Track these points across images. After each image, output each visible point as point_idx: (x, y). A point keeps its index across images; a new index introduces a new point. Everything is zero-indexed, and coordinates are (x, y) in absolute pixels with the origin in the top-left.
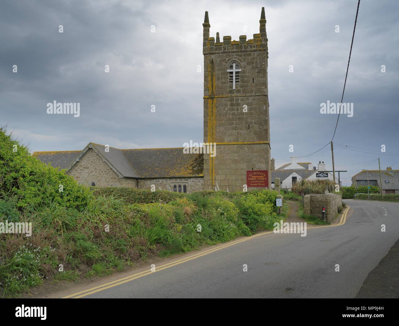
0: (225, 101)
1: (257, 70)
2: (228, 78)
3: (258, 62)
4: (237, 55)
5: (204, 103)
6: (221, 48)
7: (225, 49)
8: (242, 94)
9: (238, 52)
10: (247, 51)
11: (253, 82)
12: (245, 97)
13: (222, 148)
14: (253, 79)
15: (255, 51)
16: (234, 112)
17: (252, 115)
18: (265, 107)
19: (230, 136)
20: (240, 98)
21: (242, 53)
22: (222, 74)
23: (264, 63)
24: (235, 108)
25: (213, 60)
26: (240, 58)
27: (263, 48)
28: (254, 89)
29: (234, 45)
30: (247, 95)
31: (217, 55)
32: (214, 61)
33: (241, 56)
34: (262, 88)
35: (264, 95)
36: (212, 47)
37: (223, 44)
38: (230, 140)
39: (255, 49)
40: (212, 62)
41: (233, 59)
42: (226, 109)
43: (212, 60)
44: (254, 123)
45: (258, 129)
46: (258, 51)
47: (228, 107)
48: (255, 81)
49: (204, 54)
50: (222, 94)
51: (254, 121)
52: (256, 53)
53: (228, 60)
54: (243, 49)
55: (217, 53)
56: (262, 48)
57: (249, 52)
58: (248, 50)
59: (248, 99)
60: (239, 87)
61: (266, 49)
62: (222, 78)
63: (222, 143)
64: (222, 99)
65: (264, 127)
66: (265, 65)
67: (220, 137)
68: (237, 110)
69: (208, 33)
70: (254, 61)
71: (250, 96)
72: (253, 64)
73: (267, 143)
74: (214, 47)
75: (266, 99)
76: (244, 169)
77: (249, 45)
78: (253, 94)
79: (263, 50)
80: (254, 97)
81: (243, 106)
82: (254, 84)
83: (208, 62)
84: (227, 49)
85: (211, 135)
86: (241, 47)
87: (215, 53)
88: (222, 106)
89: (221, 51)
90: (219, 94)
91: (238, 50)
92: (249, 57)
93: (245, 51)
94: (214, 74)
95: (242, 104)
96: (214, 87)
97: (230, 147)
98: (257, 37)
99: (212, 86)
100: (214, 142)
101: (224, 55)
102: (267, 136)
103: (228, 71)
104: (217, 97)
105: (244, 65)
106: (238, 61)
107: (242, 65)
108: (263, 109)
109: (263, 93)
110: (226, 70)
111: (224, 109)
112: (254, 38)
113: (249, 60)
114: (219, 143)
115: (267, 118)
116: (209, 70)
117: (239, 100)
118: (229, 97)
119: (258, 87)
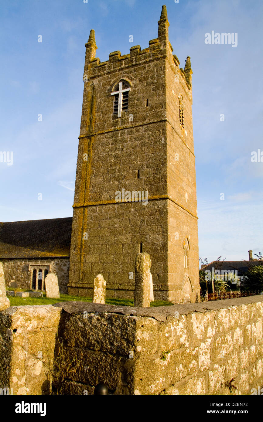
0: (106, 138)
2: (112, 106)
3: (155, 76)
4: (127, 73)
5: (79, 146)
6: (105, 67)
7: (110, 67)
8: (130, 124)
9: (128, 67)
10: (140, 64)
11: (147, 105)
12: (135, 129)
13: (98, 210)
14: (148, 100)
15: (150, 61)
16: (117, 152)
17: (143, 153)
18: (163, 139)
19: (109, 190)
20: (126, 130)
21: (133, 69)
22: (104, 102)
23: (163, 76)
24: (119, 146)
26: (131, 75)
28: (148, 115)
29: (123, 60)
30: (138, 124)
31: (100, 78)
32: (96, 86)
33: (131, 72)
34: (160, 110)
35: (163, 121)
36: (94, 69)
37: (108, 63)
38: (110, 197)
39: (151, 59)
40: (93, 88)
41: (121, 79)
42: (108, 150)
43: (94, 86)
44: (145, 167)
45: (153, 175)
47: (110, 145)
48: (150, 102)
50: (103, 128)
51: (146, 163)
52: (152, 64)
53: (115, 82)
54: (134, 63)
56: (160, 56)
57: (142, 64)
58: (141, 62)
59: (138, 131)
61: (167, 56)
62: (104, 107)
63: (99, 203)
64: (102, 136)
65: (162, 171)
66: (165, 77)
67: (96, 193)
68: (122, 149)
69: (91, 53)
70: (149, 76)
71: (140, 126)
72: (148, 80)
73: (165, 197)
74: (97, 69)
75: (165, 126)
76: (128, 244)
77: (142, 55)
78: (146, 122)
79: (162, 58)
80: (148, 127)
81: (130, 143)
82: (148, 107)
83: (89, 89)
84: (112, 68)
85: (84, 191)
86: (132, 61)
87: (98, 76)
88: (102, 146)
89: (105, 72)
90: (99, 129)
91: (127, 65)
92: (142, 72)
93: (136, 64)
94: (95, 103)
95: (129, 139)
96: (93, 121)
97: (109, 208)
98: (154, 43)
99: (91, 120)
100: (87, 201)
101: (109, 76)
102: (166, 185)
103: (112, 94)
104: (95, 135)
105: (135, 83)
106: (127, 80)
107: (132, 84)
108: (161, 143)
109: (161, 118)
110: (110, 95)
111: (104, 150)
112: (150, 45)
113: (142, 75)
114: (94, 203)
115: (167, 155)
116: (89, 100)
117: (126, 133)
118: (112, 132)
119: (153, 111)
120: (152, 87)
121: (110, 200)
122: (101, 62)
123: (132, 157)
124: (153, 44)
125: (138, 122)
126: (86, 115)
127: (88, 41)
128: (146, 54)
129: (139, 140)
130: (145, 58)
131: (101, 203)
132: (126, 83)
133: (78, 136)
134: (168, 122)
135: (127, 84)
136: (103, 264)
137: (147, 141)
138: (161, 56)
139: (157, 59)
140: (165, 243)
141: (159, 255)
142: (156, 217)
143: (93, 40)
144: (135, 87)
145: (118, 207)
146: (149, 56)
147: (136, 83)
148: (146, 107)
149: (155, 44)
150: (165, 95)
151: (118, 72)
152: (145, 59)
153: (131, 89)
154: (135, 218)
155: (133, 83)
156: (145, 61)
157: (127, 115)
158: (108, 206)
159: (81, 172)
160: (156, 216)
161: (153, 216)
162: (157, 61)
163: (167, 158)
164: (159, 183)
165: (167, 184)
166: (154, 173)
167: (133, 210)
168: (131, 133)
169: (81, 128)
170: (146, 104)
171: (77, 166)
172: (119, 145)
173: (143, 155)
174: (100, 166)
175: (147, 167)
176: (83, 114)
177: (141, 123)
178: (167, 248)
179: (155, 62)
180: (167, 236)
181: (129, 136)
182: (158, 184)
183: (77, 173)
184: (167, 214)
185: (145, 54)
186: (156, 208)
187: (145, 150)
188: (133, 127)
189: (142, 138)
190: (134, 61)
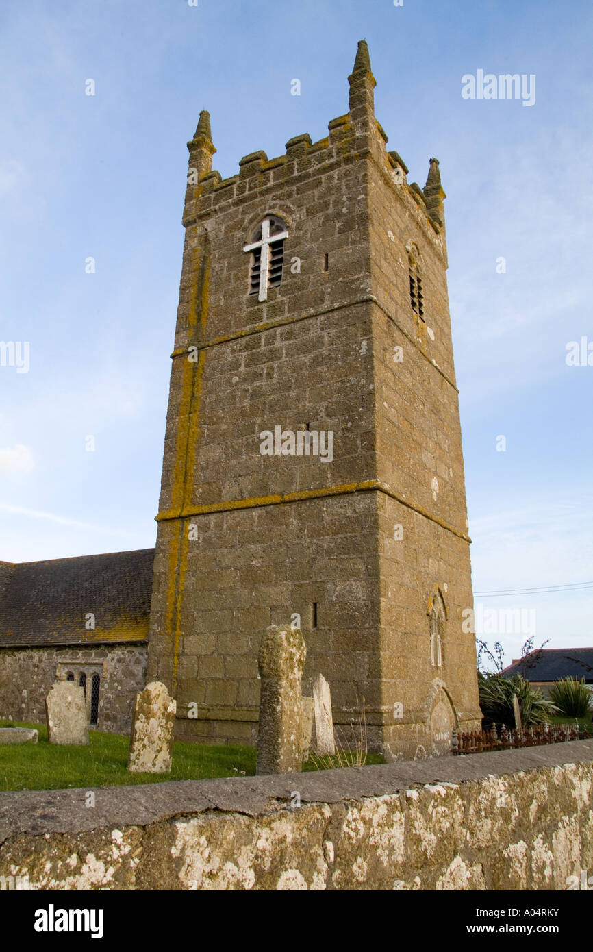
0: (233, 351)
1: (340, 224)
2: (246, 277)
3: (345, 198)
4: (279, 197)
5: (172, 373)
6: (232, 190)
7: (241, 189)
8: (287, 315)
9: (281, 186)
10: (308, 176)
11: (327, 268)
12: (298, 325)
13: (212, 525)
14: (327, 255)
15: (332, 167)
16: (257, 383)
17: (318, 383)
18: (364, 343)
19: (240, 476)
20: (278, 331)
21: (294, 188)
22: (229, 268)
23: (363, 196)
24: (263, 369)
25: (209, 234)
26: (288, 203)
27: (357, 149)
28: (329, 290)
29: (269, 169)
30: (304, 314)
31: (220, 215)
32: (212, 235)
33: (289, 195)
34: (356, 277)
35: (362, 302)
36: (207, 195)
37: (238, 179)
38: (241, 491)
39: (333, 160)
40: (205, 240)
41: (266, 212)
42: (235, 379)
43: (206, 234)
44: (323, 414)
45: (340, 434)
46: (343, 164)
47: (242, 369)
48: (331, 260)
49: (186, 225)
50: (226, 329)
51: (325, 404)
52: (336, 173)
53: (251, 221)
54: (296, 174)
55: (221, 209)
56: (354, 153)
57: (314, 175)
58: (311, 171)
59: (306, 330)
60: (279, 296)
61: (369, 152)
62: (228, 280)
63: (215, 507)
64: (223, 348)
65: (363, 422)
66: (366, 199)
67: (208, 483)
68: (269, 376)
69: (200, 163)
70: (329, 200)
71: (312, 316)
72: (327, 209)
73: (371, 487)
74: (212, 195)
75: (368, 313)
76: (283, 607)
77: (313, 155)
78: (324, 307)
79: (360, 156)
80: (328, 318)
81: (287, 359)
82: (327, 273)
83: (194, 243)
84: (247, 190)
85: (183, 479)
86: (290, 169)
87: (216, 210)
88: (223, 372)
89: (230, 201)
90: (217, 332)
91: (280, 181)
92: (313, 193)
93: (300, 176)
94: (208, 273)
95: (284, 351)
96: (204, 313)
97: (238, 519)
98: (340, 125)
99: (199, 314)
100: (187, 504)
101: (241, 210)
102: (373, 457)
103: (247, 249)
104: (208, 346)
105: (298, 219)
106: (281, 214)
107: (291, 223)
108: (360, 354)
109: (359, 295)
110: (243, 251)
111: (229, 381)
112: (332, 131)
113: (314, 200)
114: (205, 509)
115: (373, 383)
116: (196, 267)
117: (278, 337)
118: (246, 336)
119: (341, 279)
120: (338, 225)
121: (242, 499)
122: (223, 179)
123: (293, 394)
124: (339, 128)
125: (306, 308)
126: (188, 302)
127: (194, 137)
128: (322, 151)
129: (309, 351)
130: (321, 160)
131: (221, 506)
132: (278, 221)
133: (171, 351)
134: (376, 303)
135: (279, 224)
136: (225, 659)
137: (326, 353)
138: (356, 152)
139: (348, 160)
140: (372, 602)
141: (359, 632)
142: (350, 536)
143: (205, 133)
144: (298, 228)
145: (260, 516)
146: (330, 156)
147: (300, 218)
148: (323, 272)
149: (342, 127)
150: (367, 240)
151: (259, 199)
152: (320, 163)
153: (289, 234)
154: (299, 542)
155: (294, 220)
156: (319, 166)
157: (280, 294)
158: (236, 513)
159: (175, 436)
160: (349, 534)
161: (342, 536)
162: (347, 164)
163: (374, 389)
164: (356, 452)
165: (375, 454)
166: (343, 429)
167: (295, 523)
168: (289, 336)
169: (177, 333)
170: (324, 265)
171: (167, 422)
172: (263, 366)
173: (317, 386)
174: (218, 418)
175: (328, 415)
176: (181, 301)
177: (312, 311)
178: (378, 615)
179: (344, 167)
180: (378, 583)
181: (284, 343)
182: (353, 455)
183: (167, 438)
184: (377, 528)
185: (318, 152)
186: (349, 513)
187: (323, 374)
188: (293, 322)
189: (315, 347)
190: (295, 169)
